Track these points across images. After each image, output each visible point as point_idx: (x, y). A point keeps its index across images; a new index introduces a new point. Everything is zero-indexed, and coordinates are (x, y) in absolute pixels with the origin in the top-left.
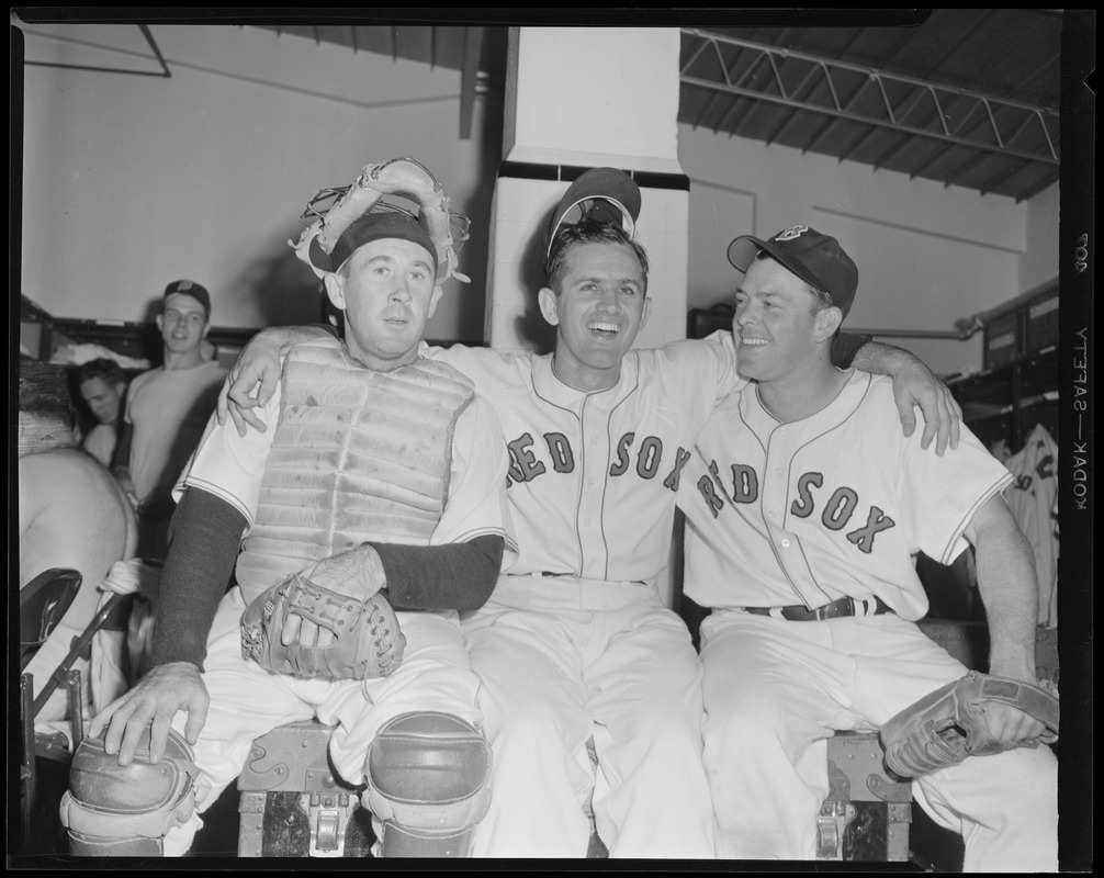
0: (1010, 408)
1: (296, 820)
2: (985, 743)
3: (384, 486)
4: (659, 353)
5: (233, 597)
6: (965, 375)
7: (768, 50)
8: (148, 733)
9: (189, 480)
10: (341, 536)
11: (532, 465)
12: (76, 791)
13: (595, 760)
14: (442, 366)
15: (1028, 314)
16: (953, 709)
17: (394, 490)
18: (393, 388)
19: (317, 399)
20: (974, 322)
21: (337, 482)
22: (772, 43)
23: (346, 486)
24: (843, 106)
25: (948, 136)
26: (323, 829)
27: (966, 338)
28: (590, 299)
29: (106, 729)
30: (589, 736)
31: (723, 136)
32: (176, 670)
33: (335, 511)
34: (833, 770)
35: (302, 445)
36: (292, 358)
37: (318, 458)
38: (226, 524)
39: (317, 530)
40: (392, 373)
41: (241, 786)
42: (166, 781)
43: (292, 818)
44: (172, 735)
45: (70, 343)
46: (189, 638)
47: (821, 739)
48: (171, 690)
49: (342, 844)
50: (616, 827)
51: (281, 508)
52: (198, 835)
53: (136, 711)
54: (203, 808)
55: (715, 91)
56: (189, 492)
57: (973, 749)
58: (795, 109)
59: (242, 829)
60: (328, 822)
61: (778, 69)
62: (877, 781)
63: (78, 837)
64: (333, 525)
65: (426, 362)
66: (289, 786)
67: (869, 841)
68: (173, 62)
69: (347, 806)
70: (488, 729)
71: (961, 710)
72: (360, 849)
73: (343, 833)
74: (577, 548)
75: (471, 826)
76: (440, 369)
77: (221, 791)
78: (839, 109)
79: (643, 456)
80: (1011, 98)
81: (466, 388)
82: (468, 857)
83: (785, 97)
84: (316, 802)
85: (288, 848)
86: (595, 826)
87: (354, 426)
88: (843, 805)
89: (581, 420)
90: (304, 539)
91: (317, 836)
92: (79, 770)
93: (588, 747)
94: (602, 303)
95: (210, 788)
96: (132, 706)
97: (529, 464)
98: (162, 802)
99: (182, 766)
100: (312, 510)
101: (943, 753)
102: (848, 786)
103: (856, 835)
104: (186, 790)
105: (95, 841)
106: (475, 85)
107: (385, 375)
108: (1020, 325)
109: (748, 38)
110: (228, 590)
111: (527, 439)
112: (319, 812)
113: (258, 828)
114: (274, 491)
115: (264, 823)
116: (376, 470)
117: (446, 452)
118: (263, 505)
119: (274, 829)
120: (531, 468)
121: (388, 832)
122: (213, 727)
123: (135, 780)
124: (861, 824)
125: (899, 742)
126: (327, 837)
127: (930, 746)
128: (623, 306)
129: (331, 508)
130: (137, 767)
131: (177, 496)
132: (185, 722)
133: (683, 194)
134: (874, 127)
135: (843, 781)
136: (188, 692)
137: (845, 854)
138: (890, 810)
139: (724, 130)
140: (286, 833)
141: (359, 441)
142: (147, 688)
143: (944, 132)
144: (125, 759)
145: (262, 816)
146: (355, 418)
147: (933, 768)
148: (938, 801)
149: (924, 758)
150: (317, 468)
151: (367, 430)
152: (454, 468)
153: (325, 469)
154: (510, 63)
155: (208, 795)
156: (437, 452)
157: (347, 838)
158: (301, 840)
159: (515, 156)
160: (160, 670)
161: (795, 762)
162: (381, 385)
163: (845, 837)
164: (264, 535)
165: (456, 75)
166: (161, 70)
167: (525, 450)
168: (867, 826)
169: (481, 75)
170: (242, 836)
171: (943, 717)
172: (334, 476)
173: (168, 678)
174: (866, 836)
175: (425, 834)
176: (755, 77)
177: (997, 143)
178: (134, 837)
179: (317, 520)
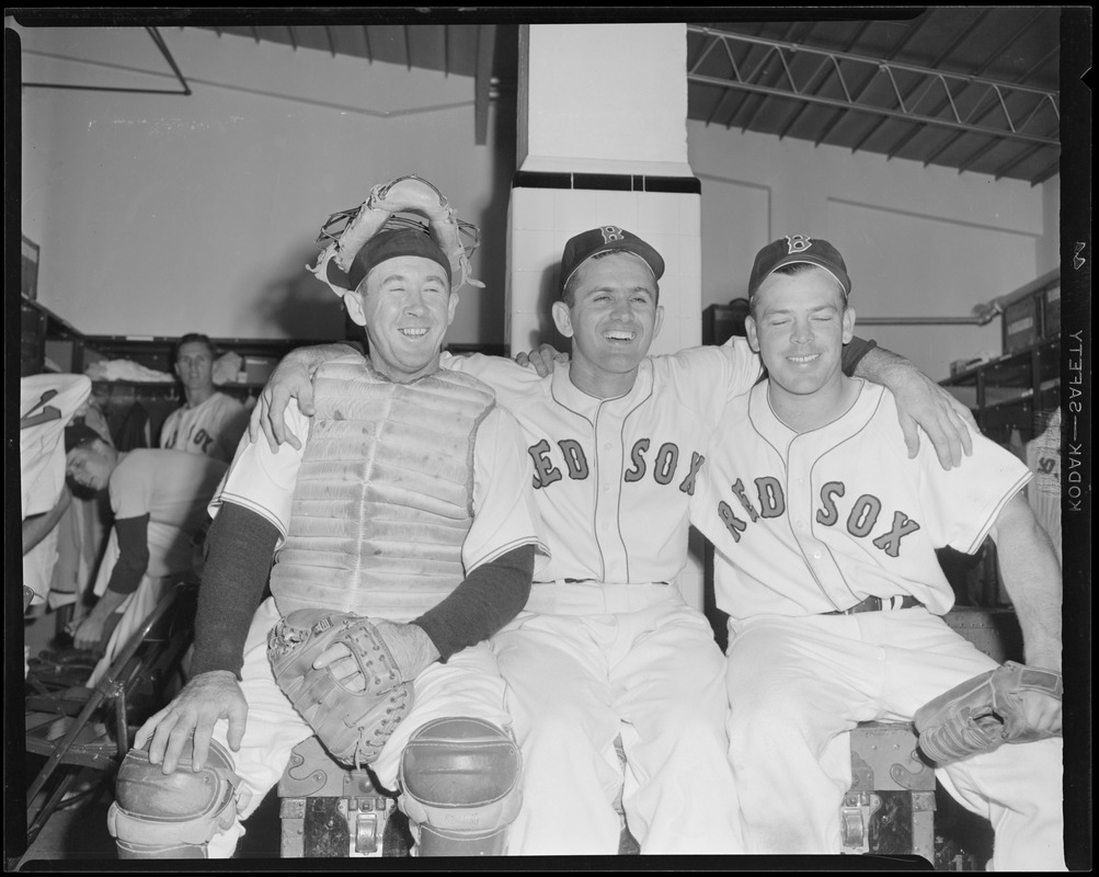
0: (1031, 392)
1: (336, 824)
2: (1022, 731)
3: (409, 495)
4: (672, 360)
5: (267, 607)
6: (985, 361)
7: (777, 45)
8: (191, 743)
9: (224, 495)
10: (369, 545)
11: (549, 471)
12: (122, 801)
13: (624, 759)
14: (461, 376)
15: (1045, 297)
16: (990, 697)
17: (420, 498)
18: (415, 399)
19: (343, 413)
20: (993, 307)
21: (364, 493)
22: (781, 39)
23: (373, 496)
24: (854, 99)
25: (960, 124)
26: (362, 832)
27: (985, 323)
28: (604, 308)
29: (150, 741)
30: (617, 735)
31: (736, 131)
32: (215, 679)
33: (362, 520)
34: (856, 761)
35: (330, 458)
36: (319, 375)
37: (345, 470)
38: (258, 536)
39: (346, 540)
40: (414, 384)
41: (282, 792)
42: (208, 789)
43: (331, 822)
44: (213, 745)
45: (102, 359)
46: (226, 648)
47: (844, 731)
48: (210, 700)
49: (380, 846)
50: (646, 823)
51: (312, 520)
52: (241, 841)
53: (178, 722)
54: (245, 816)
55: (726, 88)
56: (225, 507)
57: (1010, 736)
58: (806, 103)
59: (284, 835)
60: (366, 825)
61: (788, 64)
62: (900, 770)
63: (126, 846)
64: (361, 534)
65: (448, 372)
66: (327, 792)
67: (894, 830)
68: (192, 80)
69: (384, 809)
70: (518, 730)
71: (999, 698)
72: (397, 851)
73: (381, 835)
74: (597, 552)
75: (504, 827)
76: (461, 379)
77: (262, 798)
78: (850, 101)
79: (661, 462)
80: (1022, 83)
81: (487, 396)
82: (503, 855)
83: (796, 91)
84: (354, 806)
85: (329, 851)
86: (626, 822)
87: (378, 437)
88: (868, 795)
89: (594, 426)
90: (334, 548)
91: (356, 839)
92: (125, 781)
93: (616, 746)
94: (615, 312)
95: (251, 795)
96: (175, 717)
97: (546, 470)
98: (205, 809)
99: (223, 774)
100: (342, 520)
101: (979, 739)
102: (872, 777)
103: (881, 824)
104: (227, 797)
105: (143, 849)
106: (490, 91)
107: (407, 387)
108: (1038, 309)
109: (757, 34)
110: (262, 600)
111: (544, 445)
112: (358, 816)
113: (299, 833)
114: (304, 503)
115: (305, 829)
116: (400, 479)
117: (467, 459)
118: (295, 518)
119: (314, 834)
120: (547, 474)
121: (424, 834)
122: (251, 735)
123: (180, 789)
124: (886, 814)
125: (934, 727)
126: (365, 839)
127: (966, 732)
128: (635, 314)
129: (359, 518)
130: (181, 777)
131: (213, 512)
132: (226, 731)
133: (694, 197)
134: (886, 117)
135: (867, 772)
136: (228, 702)
137: (872, 843)
138: (914, 800)
139: (736, 125)
140: (326, 837)
141: (384, 452)
142: (188, 699)
143: (955, 120)
144: (168, 767)
145: (302, 821)
146: (380, 429)
147: (967, 754)
148: (967, 787)
149: (960, 744)
150: (345, 479)
151: (391, 441)
152: (477, 478)
153: (352, 480)
154: (521, 74)
155: (250, 802)
156: (460, 459)
157: (385, 841)
158: (341, 843)
159: (529, 166)
160: (198, 680)
161: (818, 756)
162: (403, 397)
163: (870, 827)
164: (297, 547)
165: (469, 82)
166: (182, 89)
167: (543, 455)
168: (891, 815)
169: (494, 81)
170: (284, 841)
171: (979, 705)
172: (360, 486)
173: (207, 688)
174: (890, 825)
175: (458, 836)
176: (765, 72)
177: (1009, 129)
178: (180, 845)
179: (346, 530)
